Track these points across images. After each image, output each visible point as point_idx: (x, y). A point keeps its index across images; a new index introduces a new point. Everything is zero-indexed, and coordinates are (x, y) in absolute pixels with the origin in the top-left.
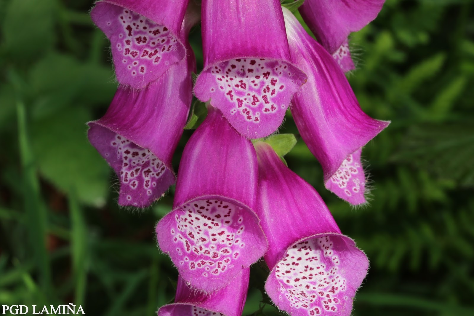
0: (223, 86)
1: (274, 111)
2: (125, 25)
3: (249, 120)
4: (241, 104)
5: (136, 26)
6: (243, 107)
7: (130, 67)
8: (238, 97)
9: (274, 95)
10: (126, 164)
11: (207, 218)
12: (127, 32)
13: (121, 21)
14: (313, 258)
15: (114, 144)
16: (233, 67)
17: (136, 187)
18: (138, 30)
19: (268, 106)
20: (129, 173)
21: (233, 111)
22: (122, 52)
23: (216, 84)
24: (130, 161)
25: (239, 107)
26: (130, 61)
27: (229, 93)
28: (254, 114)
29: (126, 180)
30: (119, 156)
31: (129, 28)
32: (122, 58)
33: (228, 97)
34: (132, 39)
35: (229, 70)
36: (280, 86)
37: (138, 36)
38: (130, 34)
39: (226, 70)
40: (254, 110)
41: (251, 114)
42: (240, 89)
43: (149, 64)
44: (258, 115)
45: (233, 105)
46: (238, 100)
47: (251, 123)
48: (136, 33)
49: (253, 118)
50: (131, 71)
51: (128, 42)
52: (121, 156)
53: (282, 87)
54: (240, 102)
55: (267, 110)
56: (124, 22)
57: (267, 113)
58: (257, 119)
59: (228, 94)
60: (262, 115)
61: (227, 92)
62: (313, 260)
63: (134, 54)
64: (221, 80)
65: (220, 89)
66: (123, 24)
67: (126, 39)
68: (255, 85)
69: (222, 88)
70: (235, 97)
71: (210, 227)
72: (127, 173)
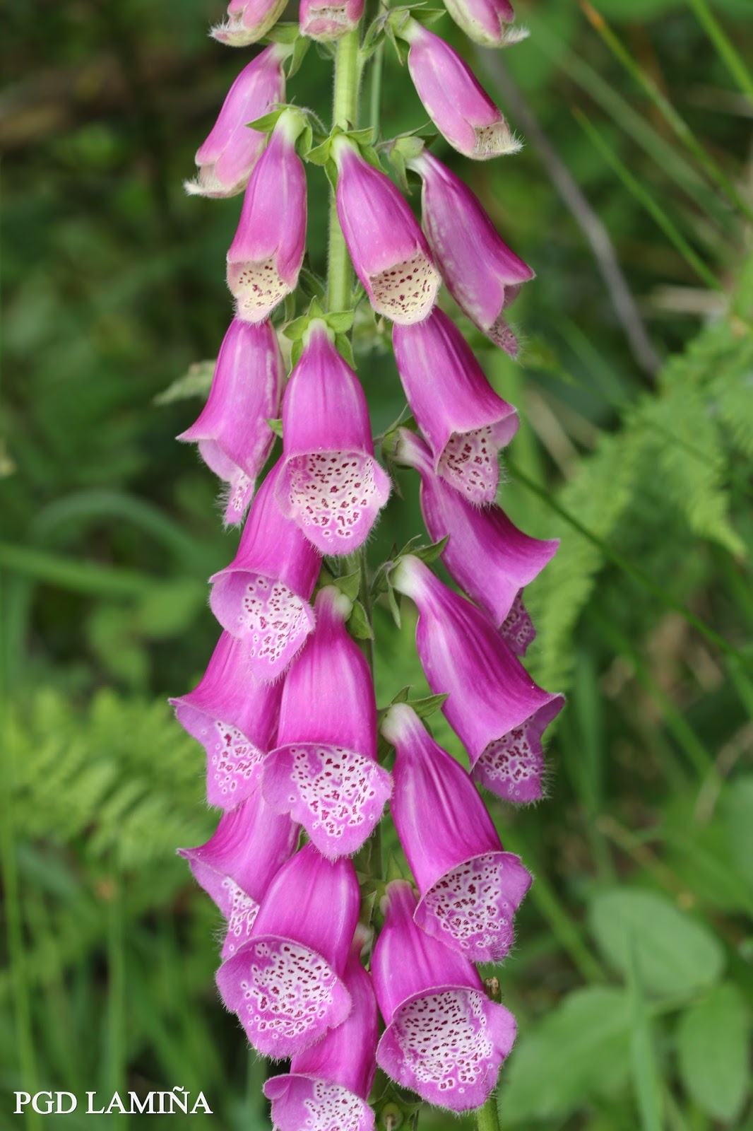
0: (307, 795)
1: (361, 822)
2: (223, 734)
3: (331, 835)
4: (326, 817)
5: (236, 735)
6: (328, 819)
7: (222, 783)
8: (324, 809)
9: (363, 804)
10: (235, 908)
11: (303, 971)
12: (225, 741)
13: (219, 728)
14: (461, 1020)
15: (226, 884)
16: (328, 774)
17: (239, 933)
18: (238, 740)
19: (354, 817)
20: (237, 918)
21: (315, 825)
22: (216, 766)
23: (298, 794)
24: (240, 904)
25: (323, 819)
26: (223, 775)
27: (314, 804)
28: (338, 827)
29: (232, 927)
30: (230, 898)
31: (228, 737)
32: (215, 772)
33: (312, 808)
34: (231, 750)
35: (322, 778)
36: (370, 792)
37: (238, 746)
38: (228, 745)
39: (318, 777)
40: (339, 823)
41: (335, 828)
42: (331, 800)
43: (240, 777)
44: (342, 829)
45: (317, 817)
46: (324, 811)
47: (333, 837)
48: (236, 743)
49: (336, 832)
50: (221, 788)
51: (226, 754)
52: (232, 898)
53: (372, 793)
54: (325, 814)
55: (353, 822)
56: (222, 729)
57: (353, 825)
58: (339, 832)
59: (312, 804)
60: (346, 829)
61: (312, 802)
62: (461, 1022)
63: (229, 768)
64: (305, 787)
65: (303, 798)
66: (220, 732)
67: (224, 750)
68: (350, 795)
69: (305, 797)
70: (321, 808)
71: (305, 982)
72: (234, 919)
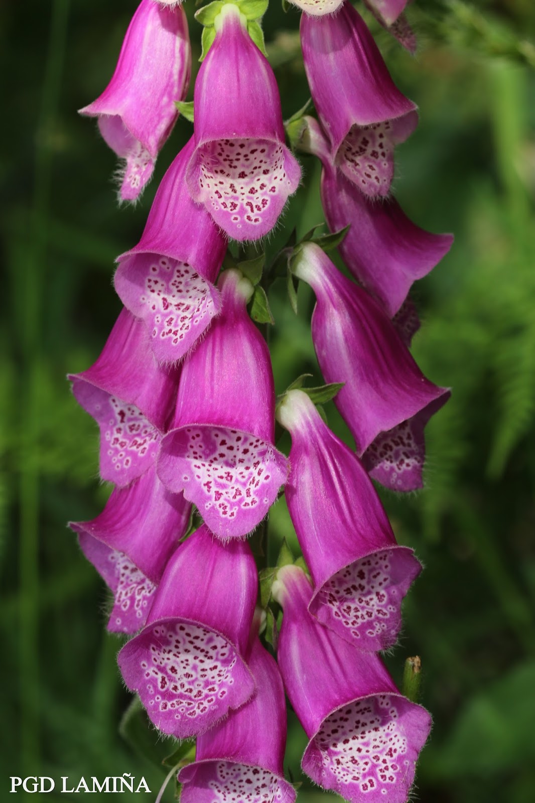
0: (201, 475)
1: (254, 506)
2: (117, 410)
3: (224, 516)
4: (219, 498)
5: (130, 412)
6: (221, 501)
7: (115, 460)
8: (217, 489)
9: (258, 487)
10: (122, 583)
11: (200, 651)
12: (119, 418)
13: (113, 405)
14: (365, 709)
16: (222, 455)
17: (127, 607)
18: (132, 416)
19: (248, 500)
20: (124, 593)
21: (208, 505)
22: (110, 442)
23: (192, 473)
24: (128, 578)
25: (216, 500)
26: (117, 451)
27: (208, 484)
28: (231, 508)
29: (119, 601)
30: (116, 572)
31: (122, 414)
32: (108, 447)
33: (205, 489)
34: (125, 427)
35: (215, 459)
36: (265, 476)
37: (131, 423)
38: (122, 421)
39: (212, 457)
40: (232, 505)
41: (227, 509)
42: (224, 481)
43: (134, 454)
44: (235, 510)
45: (209, 498)
46: (217, 493)
47: (226, 519)
48: (130, 420)
49: (229, 513)
50: (115, 464)
51: (119, 430)
52: (119, 573)
53: (267, 477)
54: (218, 495)
55: (246, 504)
56: (116, 406)
57: (247, 507)
58: (232, 514)
59: (205, 485)
60: (240, 511)
61: (205, 482)
63: (122, 445)
64: (199, 467)
65: (196, 478)
66: (115, 408)
67: (117, 426)
68: (243, 477)
69: (199, 477)
70: (214, 489)
71: (201, 661)
72: (121, 593)
